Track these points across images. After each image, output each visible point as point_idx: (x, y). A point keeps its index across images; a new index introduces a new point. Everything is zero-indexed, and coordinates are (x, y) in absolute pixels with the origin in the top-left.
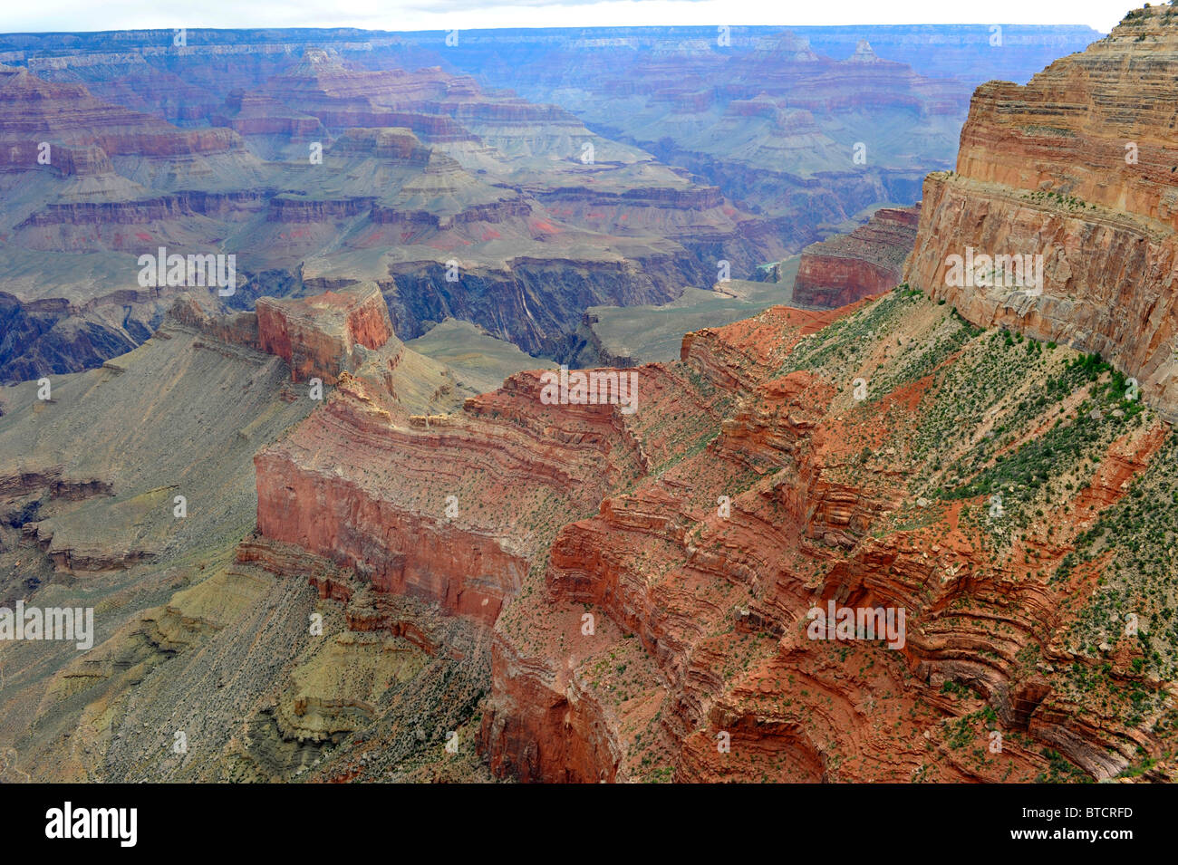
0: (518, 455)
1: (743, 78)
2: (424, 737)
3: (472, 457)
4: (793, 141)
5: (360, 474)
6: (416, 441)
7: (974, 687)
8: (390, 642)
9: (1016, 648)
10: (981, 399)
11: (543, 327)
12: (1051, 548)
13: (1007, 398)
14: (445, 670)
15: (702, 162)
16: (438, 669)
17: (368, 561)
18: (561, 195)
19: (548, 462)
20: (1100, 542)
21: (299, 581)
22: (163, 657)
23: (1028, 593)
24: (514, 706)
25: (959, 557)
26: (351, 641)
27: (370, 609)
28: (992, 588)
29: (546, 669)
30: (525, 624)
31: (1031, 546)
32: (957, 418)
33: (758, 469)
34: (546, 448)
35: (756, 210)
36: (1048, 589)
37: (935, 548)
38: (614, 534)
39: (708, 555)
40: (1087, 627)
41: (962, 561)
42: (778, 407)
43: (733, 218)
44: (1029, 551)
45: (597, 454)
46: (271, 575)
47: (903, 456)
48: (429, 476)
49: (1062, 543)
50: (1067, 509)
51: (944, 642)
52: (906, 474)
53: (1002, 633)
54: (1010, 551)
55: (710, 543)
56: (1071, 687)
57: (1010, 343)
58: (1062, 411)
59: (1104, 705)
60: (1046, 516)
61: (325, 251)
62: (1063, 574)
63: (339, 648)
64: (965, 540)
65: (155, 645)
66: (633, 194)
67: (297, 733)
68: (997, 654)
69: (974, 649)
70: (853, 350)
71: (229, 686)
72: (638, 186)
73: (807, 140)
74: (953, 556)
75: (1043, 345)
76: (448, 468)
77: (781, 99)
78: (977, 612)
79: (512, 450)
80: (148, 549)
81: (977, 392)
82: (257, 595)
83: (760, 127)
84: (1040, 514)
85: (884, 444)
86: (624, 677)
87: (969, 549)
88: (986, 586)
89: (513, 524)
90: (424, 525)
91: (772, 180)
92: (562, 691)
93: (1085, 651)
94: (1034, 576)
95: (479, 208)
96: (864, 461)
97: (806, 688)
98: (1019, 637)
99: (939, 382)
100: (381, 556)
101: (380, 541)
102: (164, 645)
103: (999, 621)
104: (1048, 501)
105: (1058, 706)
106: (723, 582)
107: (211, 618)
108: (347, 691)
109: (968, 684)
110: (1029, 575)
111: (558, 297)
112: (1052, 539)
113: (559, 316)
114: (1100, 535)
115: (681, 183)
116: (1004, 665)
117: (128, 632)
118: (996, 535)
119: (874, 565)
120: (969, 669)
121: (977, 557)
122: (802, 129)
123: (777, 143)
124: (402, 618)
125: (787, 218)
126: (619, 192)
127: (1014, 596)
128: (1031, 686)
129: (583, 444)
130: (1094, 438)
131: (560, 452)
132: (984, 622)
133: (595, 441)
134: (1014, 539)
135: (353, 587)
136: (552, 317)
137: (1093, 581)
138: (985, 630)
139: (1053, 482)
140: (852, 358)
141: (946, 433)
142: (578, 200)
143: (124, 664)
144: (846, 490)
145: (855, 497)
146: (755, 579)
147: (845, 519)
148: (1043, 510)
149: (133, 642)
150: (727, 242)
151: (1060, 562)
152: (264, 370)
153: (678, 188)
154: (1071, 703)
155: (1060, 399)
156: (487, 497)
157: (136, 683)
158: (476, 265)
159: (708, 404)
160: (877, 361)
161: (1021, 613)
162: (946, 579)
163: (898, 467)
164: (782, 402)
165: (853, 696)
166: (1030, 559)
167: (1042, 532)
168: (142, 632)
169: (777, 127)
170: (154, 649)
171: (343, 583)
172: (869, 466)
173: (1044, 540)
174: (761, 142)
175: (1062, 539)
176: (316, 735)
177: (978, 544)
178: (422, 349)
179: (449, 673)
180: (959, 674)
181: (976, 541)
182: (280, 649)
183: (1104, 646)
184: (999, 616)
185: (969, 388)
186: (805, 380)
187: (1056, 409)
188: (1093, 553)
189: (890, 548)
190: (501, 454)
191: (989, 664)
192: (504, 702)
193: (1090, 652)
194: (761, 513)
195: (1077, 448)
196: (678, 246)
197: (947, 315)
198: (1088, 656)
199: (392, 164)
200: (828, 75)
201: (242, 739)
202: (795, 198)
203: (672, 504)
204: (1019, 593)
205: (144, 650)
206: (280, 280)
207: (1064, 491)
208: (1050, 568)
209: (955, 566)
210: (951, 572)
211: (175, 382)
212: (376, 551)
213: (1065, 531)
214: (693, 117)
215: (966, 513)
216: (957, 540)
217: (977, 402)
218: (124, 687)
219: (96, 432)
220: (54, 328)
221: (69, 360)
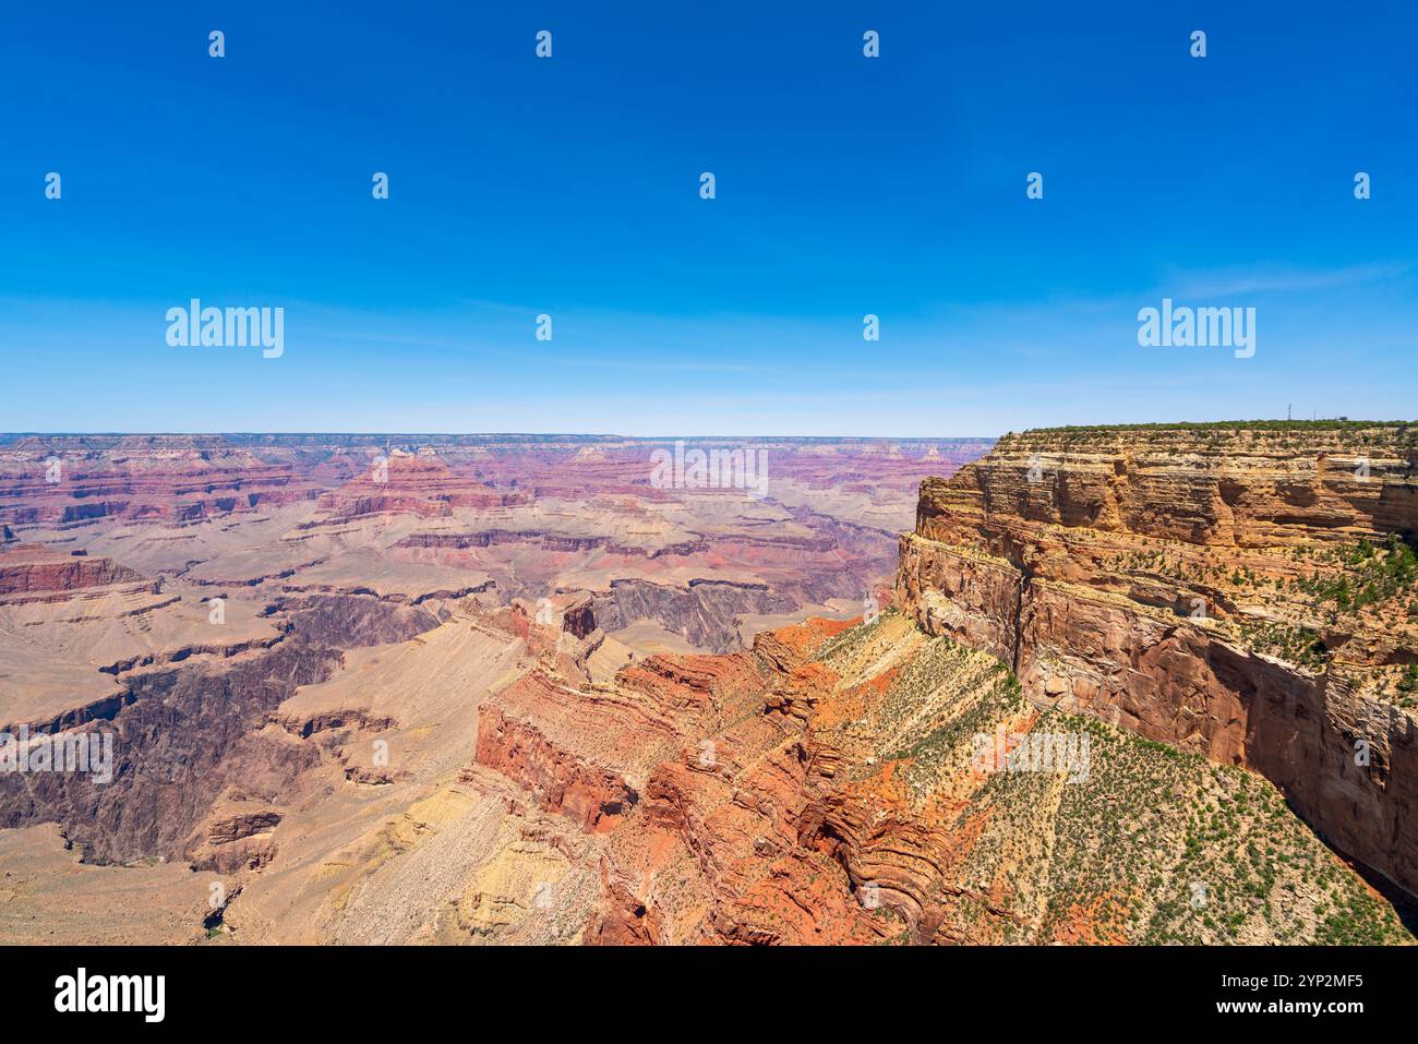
0: (646, 714)
1: (856, 469)
2: (557, 934)
3: (618, 713)
4: (885, 509)
5: (543, 722)
6: (583, 700)
7: (898, 912)
8: (548, 851)
9: (927, 881)
10: (927, 687)
11: (709, 626)
12: (955, 801)
13: (943, 687)
14: (580, 878)
15: (828, 520)
16: (576, 876)
17: (541, 787)
18: (730, 539)
19: (664, 720)
20: (987, 799)
21: (495, 800)
22: (394, 852)
23: (936, 836)
24: (610, 909)
25: (888, 803)
26: (520, 849)
27: (537, 824)
28: (912, 830)
29: (633, 878)
30: (624, 841)
31: (941, 799)
32: (911, 700)
33: (786, 731)
34: (664, 709)
35: (862, 553)
36: (951, 833)
37: (872, 796)
38: (688, 774)
39: (746, 794)
40: (971, 867)
41: (889, 807)
42: (801, 686)
43: (844, 558)
44: (938, 802)
45: (697, 716)
46: (478, 794)
47: (872, 726)
48: (587, 725)
49: (962, 798)
50: (967, 771)
51: (875, 872)
52: (872, 739)
53: (918, 869)
54: (924, 801)
55: (749, 785)
56: (960, 917)
57: (948, 648)
58: (976, 698)
59: (982, 935)
60: (952, 775)
61: (574, 570)
62: (961, 822)
63: (511, 853)
64: (893, 790)
65: (391, 843)
66: (778, 540)
67: (470, 922)
68: (914, 885)
69: (898, 879)
70: (852, 649)
71: (432, 879)
72: (781, 535)
73: (896, 508)
74: (884, 802)
75: (969, 650)
76: (600, 720)
77: (879, 482)
78: (901, 849)
79: (643, 709)
80: (411, 770)
81: (925, 681)
82: (466, 809)
83: (865, 499)
84: (947, 774)
85: (861, 717)
86: (684, 890)
87: (895, 797)
88: (907, 828)
89: (636, 764)
90: (579, 761)
91: (872, 534)
92: (642, 900)
93: (970, 887)
94: (942, 823)
95: (674, 546)
96: (845, 728)
97: (786, 905)
98: (930, 870)
99: (902, 673)
100: (549, 783)
101: (550, 772)
102: (398, 844)
103: (916, 858)
104: (954, 764)
105: (949, 932)
106: (756, 816)
107: (432, 824)
108: (511, 890)
109: (893, 908)
110: (938, 821)
111: (721, 607)
112: (956, 794)
113: (722, 620)
114: (988, 793)
115: (810, 534)
116: (918, 895)
117: (376, 832)
118: (915, 788)
119: (832, 806)
120: (894, 896)
121: (901, 804)
122: (893, 502)
123: (876, 509)
124: (557, 833)
125: (882, 559)
126: (768, 538)
127: (926, 838)
128: (930, 914)
129: (688, 707)
130: (988, 718)
131: (672, 713)
132: (906, 857)
133: (697, 706)
134: (928, 792)
135: (528, 806)
136: (716, 619)
137: (979, 829)
138: (905, 865)
139: (957, 750)
140: (851, 654)
141: (902, 710)
142: (742, 542)
143: (367, 857)
144: (833, 749)
145: (837, 755)
146: (775, 816)
147: (832, 772)
148: (951, 771)
149: (377, 839)
150: (839, 573)
151: (960, 813)
152: (510, 647)
153: (809, 537)
154: (958, 931)
155: (974, 689)
156: (621, 744)
157: (370, 873)
158: (667, 582)
159: (765, 683)
160: (866, 658)
161: (932, 852)
162: (876, 820)
163: (869, 734)
164: (803, 682)
165: (817, 914)
166: (939, 808)
167: (949, 787)
168: (385, 832)
169: (875, 499)
170: (390, 846)
171: (523, 803)
172: (849, 732)
173: (950, 794)
174: (866, 508)
175: (961, 795)
176: (483, 925)
177: (902, 795)
178: (620, 638)
179: (582, 881)
180: (888, 901)
181: (901, 792)
182: (473, 852)
183: (983, 884)
184: (917, 854)
185: (919, 679)
186: (820, 668)
187: (972, 695)
188: (981, 807)
189: (842, 794)
190: (635, 712)
191: (908, 893)
192: (603, 905)
193: (974, 887)
194: (783, 764)
195: (976, 725)
196: (806, 575)
197: (913, 627)
198: (972, 891)
199: (623, 516)
200: (910, 468)
201: (433, 925)
202: (888, 545)
203: (727, 755)
204: (930, 835)
205: (385, 846)
206: (542, 588)
207: (966, 758)
208: (953, 817)
209: (884, 810)
210: (881, 815)
211: (455, 652)
212: (547, 779)
213: (966, 788)
214: (822, 493)
215: (897, 769)
216: (888, 792)
217: (924, 688)
218: (362, 876)
219: (398, 684)
220: (394, 614)
221: (400, 634)
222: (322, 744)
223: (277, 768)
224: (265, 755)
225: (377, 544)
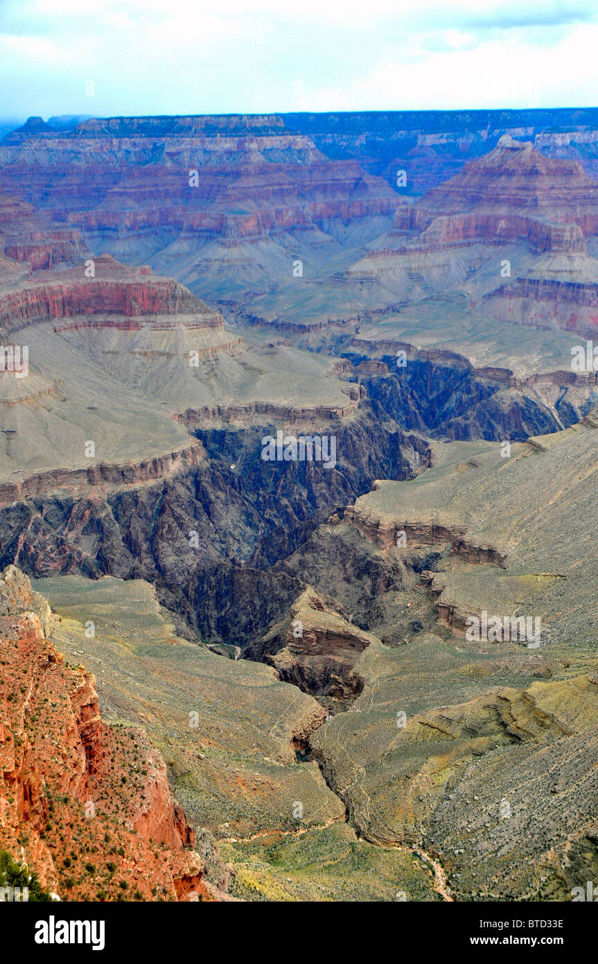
22: (508, 740)
65: (504, 725)
71: (562, 796)
102: (512, 728)
107: (562, 720)
117: (484, 703)
143: (472, 732)
149: (485, 714)
157: (478, 754)
168: (495, 708)
170: (502, 729)
201: (561, 856)
205: (493, 725)
218: (466, 754)
219: (504, 503)
220: (493, 397)
221: (499, 429)
222: (405, 563)
223: (353, 579)
224: (340, 559)
225: (469, 289)
